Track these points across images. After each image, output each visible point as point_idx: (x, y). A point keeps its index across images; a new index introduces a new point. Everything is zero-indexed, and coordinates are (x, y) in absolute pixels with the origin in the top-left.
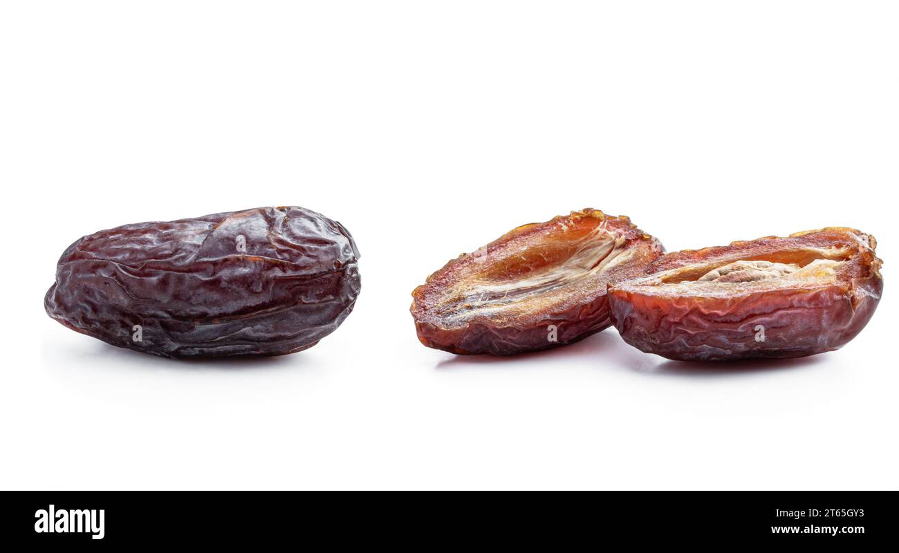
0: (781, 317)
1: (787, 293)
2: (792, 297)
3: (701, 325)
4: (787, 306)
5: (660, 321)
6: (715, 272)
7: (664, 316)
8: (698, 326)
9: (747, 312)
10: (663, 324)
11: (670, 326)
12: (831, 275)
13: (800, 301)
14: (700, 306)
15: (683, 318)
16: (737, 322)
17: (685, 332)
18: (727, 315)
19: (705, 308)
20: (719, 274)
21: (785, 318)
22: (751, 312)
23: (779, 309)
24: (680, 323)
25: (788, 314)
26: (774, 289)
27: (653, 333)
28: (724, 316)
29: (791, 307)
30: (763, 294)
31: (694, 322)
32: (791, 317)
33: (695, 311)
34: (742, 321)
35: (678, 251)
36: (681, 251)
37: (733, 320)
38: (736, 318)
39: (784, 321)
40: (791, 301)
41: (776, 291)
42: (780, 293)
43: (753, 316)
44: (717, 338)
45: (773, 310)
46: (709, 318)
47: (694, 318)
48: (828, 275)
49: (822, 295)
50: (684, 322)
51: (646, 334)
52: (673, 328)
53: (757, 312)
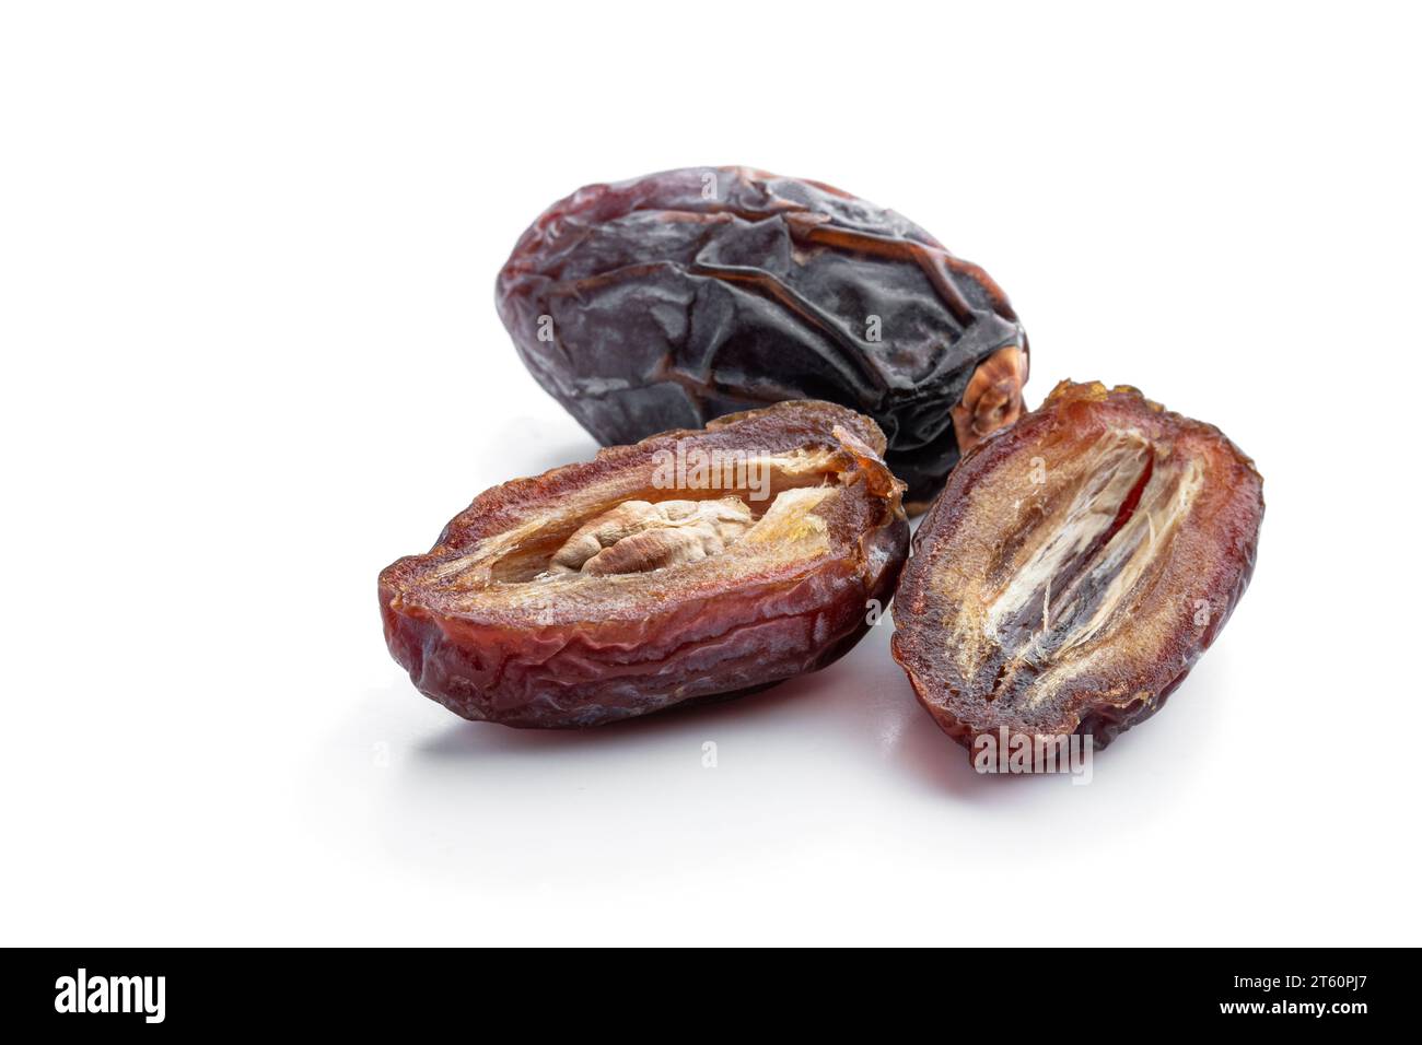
0: (741, 639)
1: (752, 594)
2: (762, 601)
3: (587, 670)
4: (753, 619)
5: (503, 667)
6: (587, 538)
7: (511, 657)
8: (582, 672)
9: (677, 639)
10: (510, 672)
11: (524, 675)
12: (819, 534)
13: (774, 605)
14: (586, 636)
15: (549, 659)
16: (658, 661)
17: (553, 684)
18: (638, 649)
19: (596, 640)
20: (597, 545)
21: (748, 641)
22: (684, 639)
23: (738, 627)
24: (544, 668)
25: (752, 631)
26: (724, 587)
27: (490, 689)
28: (632, 651)
29: (761, 619)
30: (707, 601)
31: (575, 666)
32: (759, 636)
33: (576, 644)
34: (668, 656)
35: (501, 484)
36: (507, 484)
37: (651, 658)
38: (656, 653)
39: (746, 645)
40: (761, 611)
41: (731, 593)
42: (738, 596)
43: (688, 645)
44: (617, 690)
45: (725, 629)
46: (604, 658)
47: (573, 658)
48: (813, 532)
49: (814, 586)
50: (554, 667)
51: (471, 690)
52: (530, 681)
53: (696, 638)
